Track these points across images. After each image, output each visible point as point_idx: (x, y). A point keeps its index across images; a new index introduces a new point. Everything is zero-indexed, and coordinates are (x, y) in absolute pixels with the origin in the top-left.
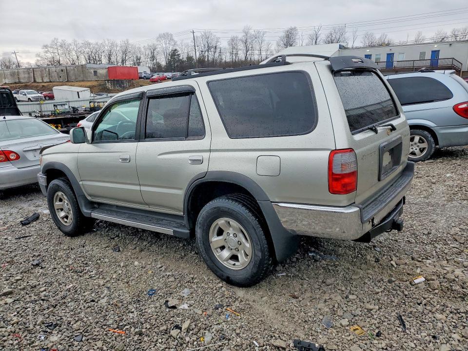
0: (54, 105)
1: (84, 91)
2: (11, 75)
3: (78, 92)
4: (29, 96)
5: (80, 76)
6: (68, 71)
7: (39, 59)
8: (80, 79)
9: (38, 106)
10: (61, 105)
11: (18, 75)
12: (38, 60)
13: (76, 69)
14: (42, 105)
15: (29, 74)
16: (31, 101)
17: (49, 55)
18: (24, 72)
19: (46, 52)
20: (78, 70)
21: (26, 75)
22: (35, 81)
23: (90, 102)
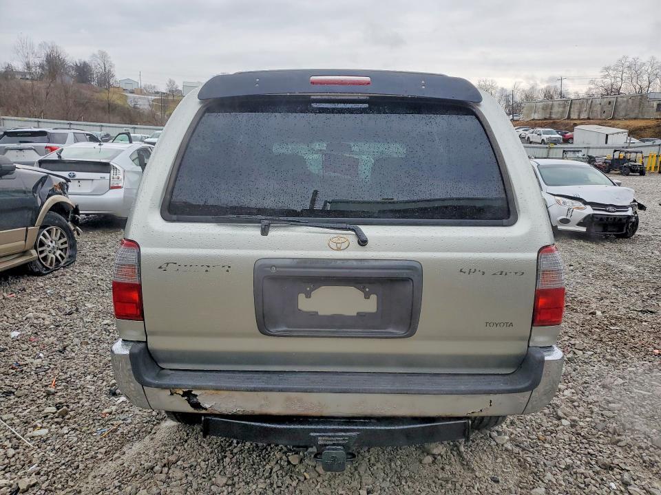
0: (564, 151)
1: (618, 133)
2: (543, 109)
3: (607, 135)
4: (545, 137)
5: (633, 111)
6: (618, 104)
7: (592, 86)
8: (633, 115)
9: (546, 150)
10: (574, 151)
11: (551, 109)
12: (590, 89)
13: (630, 101)
14: (551, 150)
15: (564, 107)
16: (544, 144)
17: (608, 81)
18: (559, 105)
19: (605, 77)
20: (632, 102)
21: (561, 109)
22: (569, 118)
23: (615, 151)
